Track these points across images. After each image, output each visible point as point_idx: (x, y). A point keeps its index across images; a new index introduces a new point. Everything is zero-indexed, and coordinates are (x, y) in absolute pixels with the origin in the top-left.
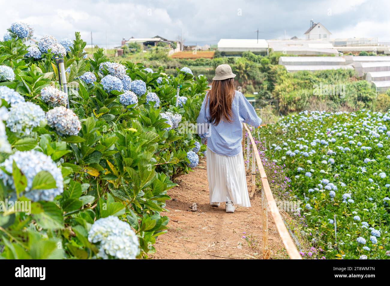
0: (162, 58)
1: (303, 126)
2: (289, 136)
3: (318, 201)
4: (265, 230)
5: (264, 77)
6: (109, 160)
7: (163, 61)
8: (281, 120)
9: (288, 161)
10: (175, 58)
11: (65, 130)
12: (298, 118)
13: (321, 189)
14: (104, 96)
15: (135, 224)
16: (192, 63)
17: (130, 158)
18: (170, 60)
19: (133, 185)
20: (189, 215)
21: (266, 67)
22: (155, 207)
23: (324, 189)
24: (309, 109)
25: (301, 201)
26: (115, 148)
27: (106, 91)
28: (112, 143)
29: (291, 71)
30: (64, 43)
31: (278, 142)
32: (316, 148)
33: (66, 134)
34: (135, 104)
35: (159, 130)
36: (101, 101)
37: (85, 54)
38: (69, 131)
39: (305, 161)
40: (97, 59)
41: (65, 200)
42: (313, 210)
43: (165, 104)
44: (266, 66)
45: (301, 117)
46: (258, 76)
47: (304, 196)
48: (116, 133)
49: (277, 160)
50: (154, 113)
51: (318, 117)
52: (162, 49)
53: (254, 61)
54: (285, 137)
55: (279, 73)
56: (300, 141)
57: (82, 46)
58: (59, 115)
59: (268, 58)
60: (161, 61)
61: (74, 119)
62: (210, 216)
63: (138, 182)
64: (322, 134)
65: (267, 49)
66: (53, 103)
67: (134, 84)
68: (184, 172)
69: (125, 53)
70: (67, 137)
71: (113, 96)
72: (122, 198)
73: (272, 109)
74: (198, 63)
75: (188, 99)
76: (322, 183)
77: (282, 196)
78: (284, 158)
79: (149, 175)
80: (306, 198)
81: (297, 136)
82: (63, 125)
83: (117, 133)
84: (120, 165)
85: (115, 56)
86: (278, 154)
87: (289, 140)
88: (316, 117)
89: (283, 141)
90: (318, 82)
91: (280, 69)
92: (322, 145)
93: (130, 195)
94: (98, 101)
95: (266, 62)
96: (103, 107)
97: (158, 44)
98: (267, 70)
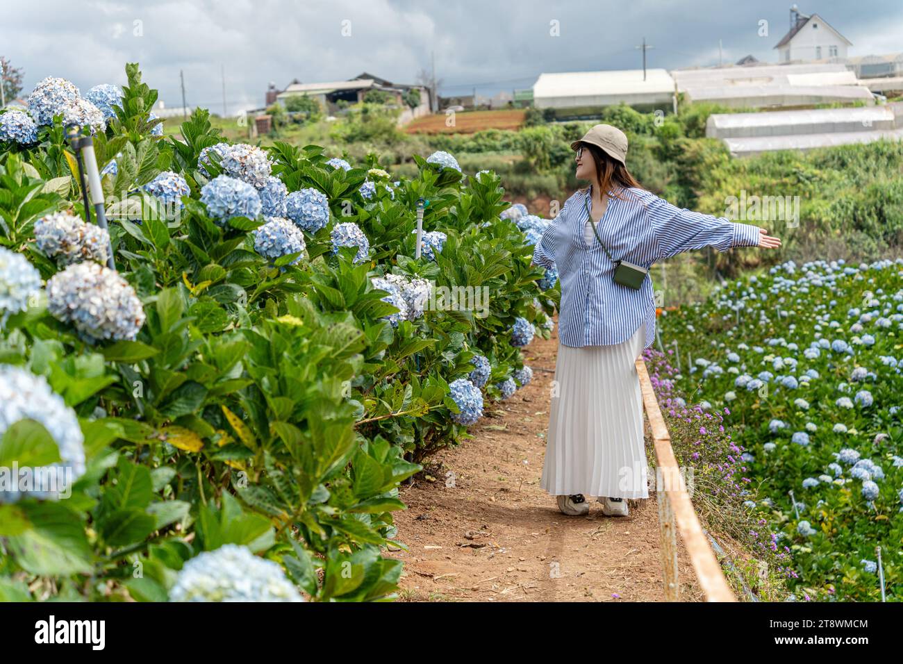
0: (381, 134)
1: (782, 305)
2: (743, 334)
3: (832, 511)
4: (672, 585)
5: (666, 174)
6: (229, 408)
7: (382, 143)
8: (720, 293)
9: (743, 404)
10: (417, 133)
11: (101, 327)
12: (766, 284)
13: (838, 478)
14: (210, 233)
15: (307, 579)
16: (464, 146)
17: (285, 398)
18: (402, 139)
19: (297, 472)
20: (464, 558)
21: (672, 147)
22: (362, 532)
23: (846, 476)
24: (797, 258)
25: (783, 514)
26: (243, 373)
27: (217, 220)
28: (236, 357)
29: (740, 154)
30: (98, 98)
31: (713, 353)
32: (819, 364)
33: (105, 339)
34: (298, 253)
35: (366, 322)
36: (202, 248)
37: (155, 122)
38: (112, 330)
39: (790, 401)
40: (194, 139)
41: (108, 515)
42: (817, 537)
43: (386, 254)
44: (672, 143)
45: (776, 279)
46: (650, 173)
47: (791, 498)
48: (244, 331)
49: (711, 403)
50: (350, 275)
51: (824, 278)
52: (379, 111)
53: (637, 131)
54: (732, 339)
55: (708, 160)
56: (773, 346)
57: (145, 102)
58: (82, 284)
59: (677, 121)
60: (378, 144)
61: (123, 295)
62: (522, 559)
63: (310, 463)
64: (835, 324)
65: (672, 94)
66: (70, 258)
67: (296, 201)
68: (447, 442)
69: (277, 127)
70: (105, 345)
71: (235, 233)
72: (269, 508)
73: (694, 264)
74: (479, 145)
75: (449, 237)
76: (841, 460)
77: (723, 496)
78: (731, 395)
79: (340, 442)
80: (795, 504)
81: (767, 335)
82: (93, 312)
83: (249, 334)
84: (259, 417)
85: (248, 136)
86: (715, 385)
87: (743, 346)
88: (818, 280)
89: (728, 351)
90: (821, 179)
91: (712, 149)
92: (838, 354)
93: (289, 498)
94: (196, 249)
95: (671, 130)
96: (210, 266)
97: (366, 97)
98: (676, 155)
